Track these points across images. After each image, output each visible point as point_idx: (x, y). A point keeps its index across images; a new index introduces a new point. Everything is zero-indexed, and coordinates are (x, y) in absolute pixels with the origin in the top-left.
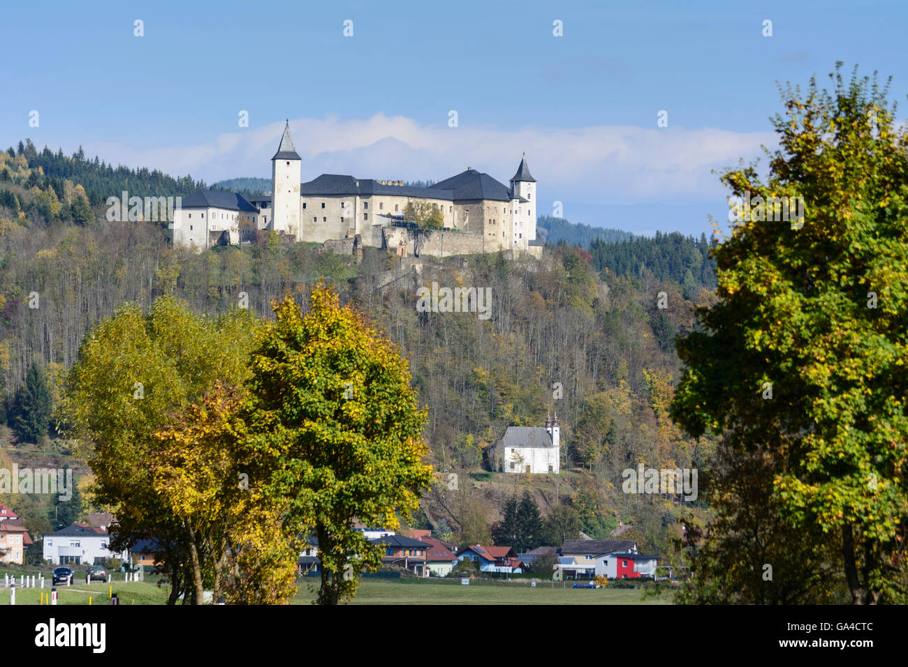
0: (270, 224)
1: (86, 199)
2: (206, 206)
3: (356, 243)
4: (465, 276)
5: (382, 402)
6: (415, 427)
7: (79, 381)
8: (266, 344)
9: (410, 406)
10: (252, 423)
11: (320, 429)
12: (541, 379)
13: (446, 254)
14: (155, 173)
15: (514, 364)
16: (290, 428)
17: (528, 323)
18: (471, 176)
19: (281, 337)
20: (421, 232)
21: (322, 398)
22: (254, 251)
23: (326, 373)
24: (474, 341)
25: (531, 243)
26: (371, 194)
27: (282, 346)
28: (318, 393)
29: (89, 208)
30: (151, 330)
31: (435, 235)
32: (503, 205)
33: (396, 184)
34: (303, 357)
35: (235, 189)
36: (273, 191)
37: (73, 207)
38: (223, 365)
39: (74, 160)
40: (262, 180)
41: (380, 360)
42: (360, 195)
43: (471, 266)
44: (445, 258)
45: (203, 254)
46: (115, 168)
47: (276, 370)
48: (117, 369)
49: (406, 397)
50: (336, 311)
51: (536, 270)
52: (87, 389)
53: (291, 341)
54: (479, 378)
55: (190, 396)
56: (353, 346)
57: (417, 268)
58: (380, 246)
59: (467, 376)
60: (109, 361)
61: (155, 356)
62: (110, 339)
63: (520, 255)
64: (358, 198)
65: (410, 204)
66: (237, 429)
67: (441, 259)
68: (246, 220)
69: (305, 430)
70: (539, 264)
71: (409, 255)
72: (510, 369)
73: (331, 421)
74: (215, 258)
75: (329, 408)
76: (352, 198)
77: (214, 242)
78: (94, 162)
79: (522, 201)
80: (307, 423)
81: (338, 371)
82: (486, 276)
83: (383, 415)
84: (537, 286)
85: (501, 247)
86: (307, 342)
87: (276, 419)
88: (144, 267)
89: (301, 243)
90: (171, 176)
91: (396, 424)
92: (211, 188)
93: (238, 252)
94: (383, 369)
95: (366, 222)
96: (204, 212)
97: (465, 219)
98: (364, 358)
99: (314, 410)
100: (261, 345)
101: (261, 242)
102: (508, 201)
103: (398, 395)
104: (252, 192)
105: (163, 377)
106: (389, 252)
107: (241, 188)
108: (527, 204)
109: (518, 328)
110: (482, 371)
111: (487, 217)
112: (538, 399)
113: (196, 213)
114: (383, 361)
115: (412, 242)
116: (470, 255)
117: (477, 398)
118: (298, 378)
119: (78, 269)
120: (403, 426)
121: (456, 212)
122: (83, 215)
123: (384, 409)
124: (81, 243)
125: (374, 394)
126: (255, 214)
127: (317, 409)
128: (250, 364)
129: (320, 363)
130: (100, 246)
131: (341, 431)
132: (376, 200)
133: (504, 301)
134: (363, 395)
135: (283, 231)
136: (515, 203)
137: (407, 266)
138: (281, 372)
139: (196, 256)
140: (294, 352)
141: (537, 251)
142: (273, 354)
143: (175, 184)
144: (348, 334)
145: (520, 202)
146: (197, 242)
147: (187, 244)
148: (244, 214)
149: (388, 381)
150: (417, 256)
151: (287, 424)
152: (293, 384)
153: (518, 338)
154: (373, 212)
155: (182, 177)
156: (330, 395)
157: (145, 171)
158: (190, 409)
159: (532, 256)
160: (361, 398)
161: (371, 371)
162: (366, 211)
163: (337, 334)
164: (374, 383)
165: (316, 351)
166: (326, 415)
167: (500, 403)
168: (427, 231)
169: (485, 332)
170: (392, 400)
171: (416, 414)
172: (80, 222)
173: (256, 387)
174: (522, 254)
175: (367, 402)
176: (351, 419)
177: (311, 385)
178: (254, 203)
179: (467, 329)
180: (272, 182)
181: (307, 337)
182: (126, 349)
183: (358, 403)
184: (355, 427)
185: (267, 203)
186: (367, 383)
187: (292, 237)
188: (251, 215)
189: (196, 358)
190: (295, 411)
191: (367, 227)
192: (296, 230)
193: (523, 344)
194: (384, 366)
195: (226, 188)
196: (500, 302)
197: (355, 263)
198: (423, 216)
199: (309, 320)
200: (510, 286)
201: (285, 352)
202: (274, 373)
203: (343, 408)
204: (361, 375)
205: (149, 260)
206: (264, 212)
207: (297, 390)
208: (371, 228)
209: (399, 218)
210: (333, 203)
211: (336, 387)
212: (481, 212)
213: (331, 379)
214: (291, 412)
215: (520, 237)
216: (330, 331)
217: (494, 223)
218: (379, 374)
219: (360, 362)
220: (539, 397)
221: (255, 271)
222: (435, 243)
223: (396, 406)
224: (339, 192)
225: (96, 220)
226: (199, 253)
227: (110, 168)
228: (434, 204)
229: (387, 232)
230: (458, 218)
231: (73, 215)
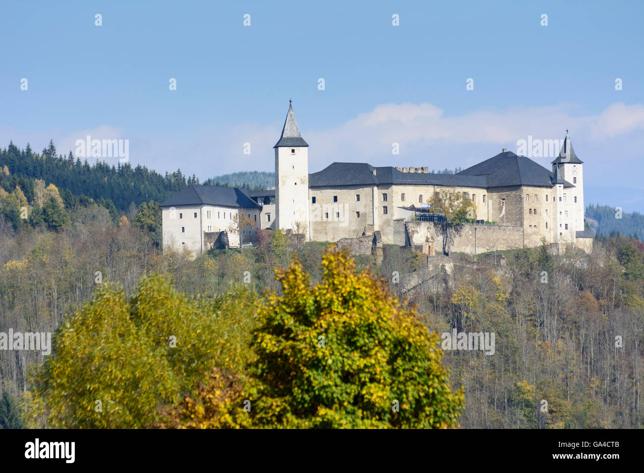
0: (274, 223)
1: (60, 200)
2: (200, 204)
3: (375, 241)
4: (503, 276)
5: (409, 383)
6: (449, 412)
7: (53, 378)
8: (270, 319)
9: (443, 388)
10: (257, 414)
11: (337, 418)
12: (596, 393)
13: (480, 251)
14: (138, 169)
15: (564, 376)
16: (301, 418)
17: (578, 328)
18: (507, 159)
19: (288, 310)
20: (449, 225)
21: (338, 381)
22: (257, 255)
23: (342, 351)
24: (516, 350)
25: (579, 235)
26: (391, 184)
27: (290, 322)
28: (334, 375)
29: (63, 212)
30: (135, 316)
31: (467, 229)
32: (545, 191)
33: (420, 172)
34: (314, 333)
35: (232, 184)
36: (277, 184)
37: (44, 211)
38: (221, 352)
39: (45, 157)
40: (263, 173)
41: (405, 333)
42: (378, 186)
43: (510, 264)
44: (479, 255)
45: (198, 259)
46: (92, 164)
47: (282, 350)
48: (96, 362)
49: (438, 377)
50: (352, 278)
51: (585, 266)
52: (61, 386)
53: (301, 315)
54: (524, 393)
55: (184, 390)
56: (373, 319)
57: (447, 268)
58: (403, 244)
59: (509, 391)
60: (87, 352)
61: (141, 345)
62: (87, 327)
63: (566, 249)
64: (375, 188)
65: (436, 194)
66: (239, 421)
67: (475, 256)
68: (246, 218)
69: (319, 419)
70: (590, 259)
71: (438, 253)
72: (560, 382)
73: (350, 408)
74: (212, 264)
75: (347, 393)
76: (367, 190)
77: (210, 245)
78: (67, 158)
79: (567, 186)
80: (322, 411)
81: (356, 348)
82: (528, 275)
83: (411, 398)
84: (587, 284)
85: (544, 240)
86: (318, 316)
87: (285, 408)
88: (129, 278)
89: (311, 244)
90: (158, 172)
91: (427, 409)
92: (206, 184)
93: (239, 256)
94: (410, 345)
95: (385, 217)
96: (197, 211)
97: (501, 209)
98: (387, 332)
99: (330, 395)
100: (265, 321)
101: (264, 243)
102: (551, 187)
103: (428, 375)
104: (252, 188)
105: (151, 369)
106: (413, 250)
107: (240, 184)
108: (573, 189)
109: (567, 334)
110: (528, 386)
111: (526, 206)
112: (593, 416)
113: (188, 212)
114: (409, 335)
115: (441, 238)
116: (509, 251)
117: (522, 417)
118: (310, 359)
119: (53, 281)
120: (435, 412)
121: (490, 202)
122: (57, 219)
123: (412, 391)
124: (56, 252)
125: (399, 375)
126: (257, 212)
127: (332, 394)
128: (252, 344)
129: (335, 340)
130: (78, 254)
131: (363, 418)
132: (396, 191)
133: (550, 302)
134: (387, 375)
135: (289, 231)
136: (559, 188)
137: (436, 266)
138: (288, 352)
139: (190, 262)
140: (303, 327)
141: (586, 244)
142: (279, 331)
143: (163, 181)
144: (367, 304)
145: (565, 187)
146: (190, 246)
147: (179, 248)
148: (244, 212)
149: (416, 358)
150: (446, 254)
151: (297, 413)
152: (304, 365)
153: (567, 346)
154: (394, 204)
155: (171, 172)
156: (347, 377)
157: (127, 167)
158: (184, 404)
159: (580, 250)
160: (384, 379)
161: (395, 347)
162: (386, 204)
163: (353, 306)
164: (399, 361)
165: (329, 325)
166: (344, 401)
167: (549, 421)
168: (458, 225)
169: (528, 340)
170: (421, 380)
171: (450, 397)
172: (54, 227)
173: (260, 371)
174: (569, 248)
175: (391, 384)
176: (374, 404)
177: (325, 366)
178: (255, 199)
179: (507, 336)
180: (276, 175)
181: (319, 309)
182: (107, 338)
183: (381, 386)
184: (379, 414)
185: (270, 198)
186: (391, 361)
187: (301, 237)
188: (253, 212)
189: (189, 346)
190: (307, 397)
191: (387, 223)
192: (305, 228)
193: (574, 353)
194: (411, 340)
195: (222, 183)
196: (546, 304)
197: (375, 264)
198: (451, 207)
199: (319, 289)
200: (556, 285)
201: (293, 328)
202: (280, 354)
203: (364, 392)
204: (384, 353)
205: (135, 269)
206: (267, 208)
207: (308, 373)
208: (392, 223)
209: (424, 210)
210: (347, 196)
211: (355, 367)
212: (520, 200)
213: (348, 358)
214: (303, 398)
215: (566, 228)
216: (345, 302)
217: (535, 213)
218: (404, 350)
219: (382, 337)
220: (595, 414)
221: (258, 278)
222: (467, 238)
223: (426, 388)
224: (354, 182)
225: (72, 224)
226: (193, 259)
227: (87, 166)
228: (465, 193)
229: (411, 227)
230: (493, 209)
231: (46, 221)
